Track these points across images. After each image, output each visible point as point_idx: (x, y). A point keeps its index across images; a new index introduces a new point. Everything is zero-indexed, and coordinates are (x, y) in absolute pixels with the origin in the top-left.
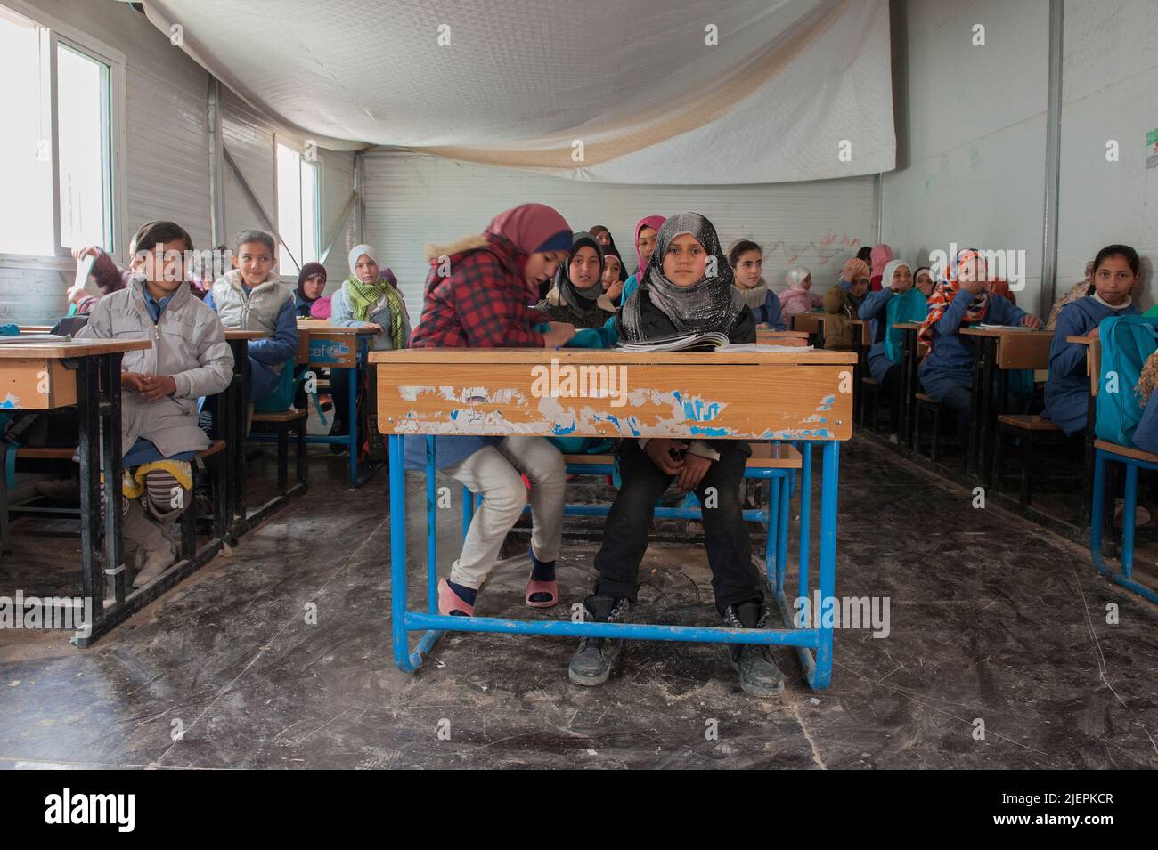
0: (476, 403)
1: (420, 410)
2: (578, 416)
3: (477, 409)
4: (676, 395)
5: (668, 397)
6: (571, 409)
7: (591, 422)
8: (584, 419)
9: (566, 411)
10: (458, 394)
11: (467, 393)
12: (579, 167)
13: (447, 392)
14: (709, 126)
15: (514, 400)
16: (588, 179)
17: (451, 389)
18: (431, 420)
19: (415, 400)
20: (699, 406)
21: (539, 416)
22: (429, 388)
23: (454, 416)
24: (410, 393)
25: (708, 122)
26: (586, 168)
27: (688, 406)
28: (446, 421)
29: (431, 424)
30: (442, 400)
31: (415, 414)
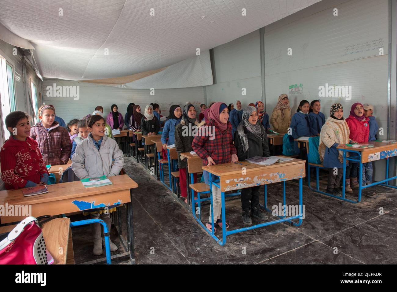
0: (241, 182)
1: (230, 185)
2: (261, 181)
3: (241, 183)
4: (278, 173)
5: (276, 174)
6: (259, 179)
7: (263, 181)
8: (262, 181)
9: (259, 180)
10: (238, 180)
11: (239, 179)
12: (122, 84)
13: (236, 180)
14: (162, 72)
15: (249, 179)
16: (125, 87)
17: (236, 179)
18: (233, 187)
19: (229, 183)
20: (282, 175)
21: (254, 182)
22: (232, 180)
23: (237, 185)
24: (228, 181)
25: (162, 70)
26: (125, 84)
27: (280, 175)
28: (235, 186)
29: (232, 188)
30: (235, 182)
31: (229, 186)
